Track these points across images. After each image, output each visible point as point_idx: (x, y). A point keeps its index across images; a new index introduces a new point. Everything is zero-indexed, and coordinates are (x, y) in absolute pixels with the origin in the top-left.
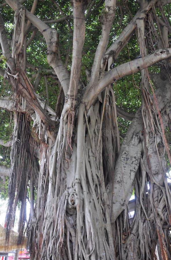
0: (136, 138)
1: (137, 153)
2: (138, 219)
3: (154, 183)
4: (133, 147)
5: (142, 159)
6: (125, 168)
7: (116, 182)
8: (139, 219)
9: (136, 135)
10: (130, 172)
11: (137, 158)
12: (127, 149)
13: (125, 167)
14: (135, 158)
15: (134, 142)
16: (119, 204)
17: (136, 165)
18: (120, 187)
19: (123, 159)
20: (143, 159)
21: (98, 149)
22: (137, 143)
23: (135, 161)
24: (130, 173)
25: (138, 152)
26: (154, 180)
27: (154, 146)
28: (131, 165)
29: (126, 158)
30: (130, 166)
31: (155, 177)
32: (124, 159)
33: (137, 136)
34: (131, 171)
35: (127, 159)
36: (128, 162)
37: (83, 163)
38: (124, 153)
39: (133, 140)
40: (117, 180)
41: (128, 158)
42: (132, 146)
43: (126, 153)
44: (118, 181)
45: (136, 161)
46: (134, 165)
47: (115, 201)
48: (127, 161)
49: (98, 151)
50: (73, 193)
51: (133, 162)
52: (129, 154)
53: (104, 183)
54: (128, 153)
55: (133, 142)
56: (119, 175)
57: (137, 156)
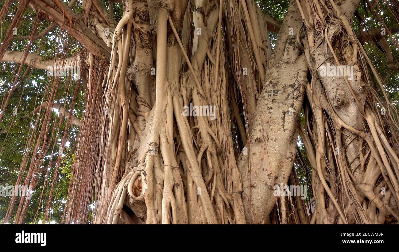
0: (292, 47)
1: (296, 76)
2: (322, 218)
3: (343, 128)
4: (288, 66)
5: (308, 85)
6: (272, 111)
7: (254, 141)
8: (323, 216)
9: (291, 42)
10: (283, 116)
11: (297, 86)
12: (275, 74)
13: (271, 108)
14: (293, 86)
15: (288, 57)
16: (265, 187)
17: (295, 100)
18: (263, 151)
19: (267, 94)
20: (312, 84)
21: (215, 89)
22: (295, 58)
23: (293, 92)
24: (284, 119)
25: (298, 73)
26: (340, 122)
27: (326, 48)
28: (286, 102)
29: (274, 91)
30: (283, 104)
31: (342, 114)
32: (269, 94)
33: (294, 43)
34: (284, 113)
35: (276, 92)
36: (279, 97)
37: (167, 112)
38: (268, 83)
39: (286, 53)
40: (255, 137)
41: (278, 91)
42: (284, 66)
43: (273, 81)
44: (256, 139)
45: (296, 92)
46: (292, 100)
47: (254, 183)
48: (274, 95)
49: (216, 91)
50: (139, 172)
51: (289, 95)
52: (278, 82)
53: (232, 149)
54: (278, 80)
55: (285, 57)
56: (259, 128)
57: (297, 81)
